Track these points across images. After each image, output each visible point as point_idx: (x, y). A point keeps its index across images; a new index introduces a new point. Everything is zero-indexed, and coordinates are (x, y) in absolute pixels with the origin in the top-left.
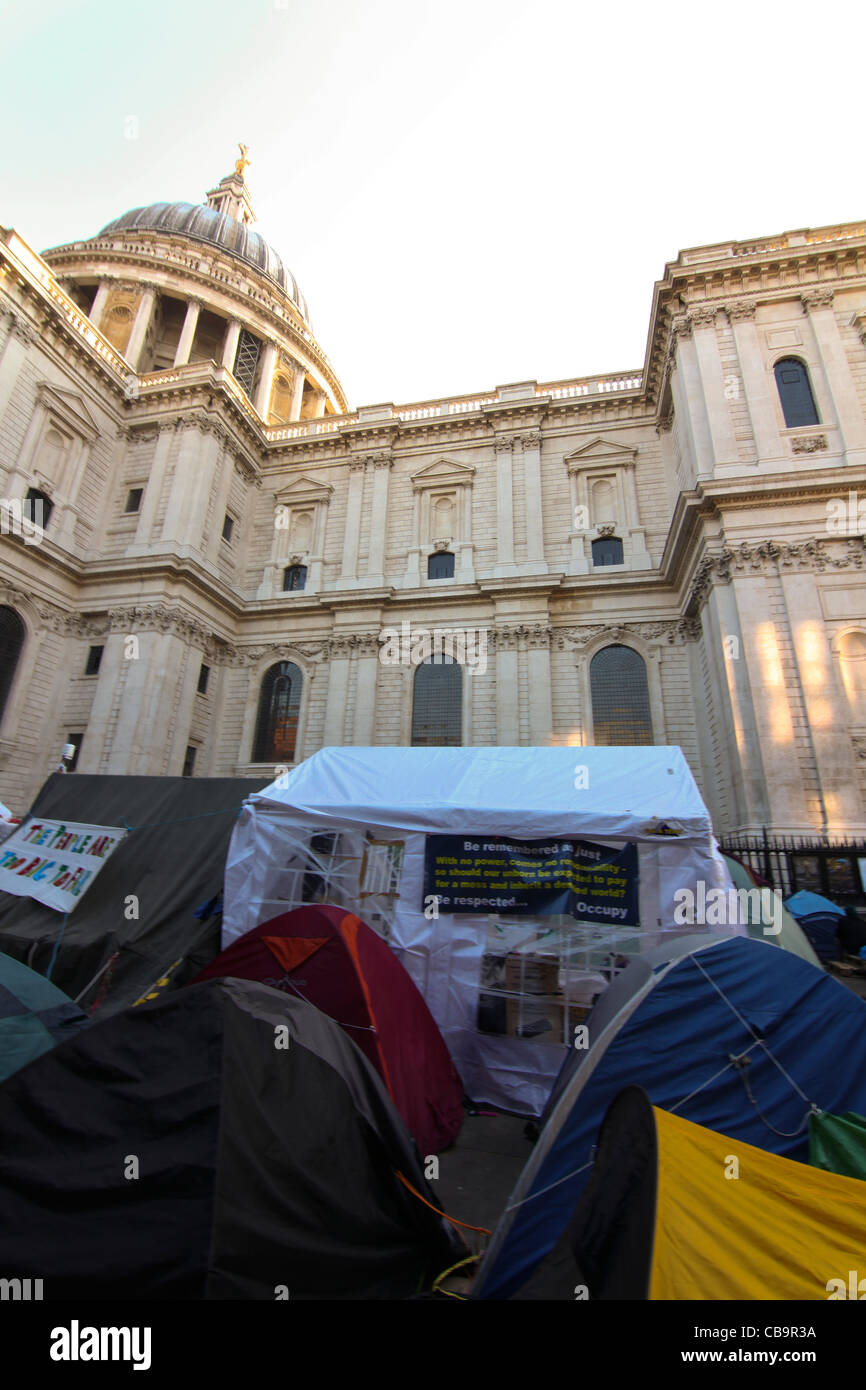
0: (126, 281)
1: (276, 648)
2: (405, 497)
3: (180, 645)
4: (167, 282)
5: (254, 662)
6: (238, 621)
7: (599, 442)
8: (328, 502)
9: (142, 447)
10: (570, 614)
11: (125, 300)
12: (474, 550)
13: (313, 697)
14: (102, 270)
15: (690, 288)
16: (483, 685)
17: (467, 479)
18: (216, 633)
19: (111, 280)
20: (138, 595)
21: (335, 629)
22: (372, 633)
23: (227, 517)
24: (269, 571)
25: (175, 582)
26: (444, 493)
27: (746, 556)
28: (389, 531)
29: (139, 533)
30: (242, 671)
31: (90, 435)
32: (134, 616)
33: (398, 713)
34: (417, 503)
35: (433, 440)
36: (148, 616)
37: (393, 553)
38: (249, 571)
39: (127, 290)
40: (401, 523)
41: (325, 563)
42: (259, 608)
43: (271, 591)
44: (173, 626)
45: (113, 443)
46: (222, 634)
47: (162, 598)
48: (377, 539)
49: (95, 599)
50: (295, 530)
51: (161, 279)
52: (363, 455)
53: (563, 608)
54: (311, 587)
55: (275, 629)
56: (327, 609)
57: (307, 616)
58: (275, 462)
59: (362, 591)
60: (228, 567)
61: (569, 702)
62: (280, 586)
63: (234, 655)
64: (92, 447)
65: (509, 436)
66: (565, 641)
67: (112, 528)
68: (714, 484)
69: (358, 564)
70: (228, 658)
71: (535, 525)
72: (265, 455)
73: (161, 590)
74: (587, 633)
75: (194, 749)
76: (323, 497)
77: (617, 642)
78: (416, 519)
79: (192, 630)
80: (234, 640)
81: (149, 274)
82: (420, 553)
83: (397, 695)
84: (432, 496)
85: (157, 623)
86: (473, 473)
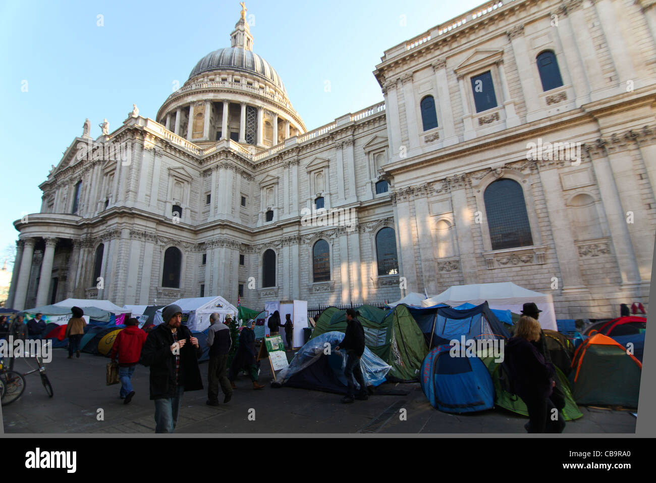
0: (199, 101)
1: (265, 244)
2: (305, 176)
3: (229, 250)
4: (214, 96)
5: (259, 251)
6: (252, 236)
7: (376, 137)
8: (278, 183)
9: (208, 178)
10: (367, 217)
11: (200, 109)
12: (331, 194)
13: (279, 262)
14: (190, 99)
15: (386, 72)
16: (336, 250)
17: (327, 164)
18: (243, 242)
19: (193, 103)
20: (213, 235)
21: (284, 235)
22: (295, 235)
23: (242, 197)
24: (260, 215)
25: (224, 228)
26: (319, 171)
27: (401, 194)
28: (299, 192)
29: (211, 212)
30: (256, 255)
31: (190, 180)
32: (213, 243)
33: (307, 265)
34: (308, 178)
35: (313, 149)
36: (217, 242)
37: (302, 201)
38: (254, 216)
39: (200, 105)
40: (304, 187)
41: (279, 209)
42: (258, 231)
43: (262, 223)
44: (225, 244)
45: (199, 179)
46: (246, 242)
47: (220, 235)
48: (295, 196)
49: (202, 238)
50: (268, 196)
51: (211, 96)
52: (287, 161)
53: (364, 214)
54: (275, 219)
55: (264, 237)
56: (280, 227)
57: (274, 231)
58: (259, 169)
59: (290, 219)
60: (246, 216)
61: (368, 253)
62: (265, 220)
63: (253, 249)
64: (191, 184)
65: (340, 142)
66: (366, 228)
67: (203, 211)
68: (387, 166)
69: (289, 208)
70: (250, 250)
71: (351, 180)
72: (254, 168)
73: (219, 232)
74: (374, 224)
75: (242, 285)
76: (276, 182)
77: (385, 226)
78: (309, 185)
79: (233, 244)
80: (252, 244)
81: (207, 95)
82: (311, 199)
83: (307, 257)
84: (315, 173)
85: (220, 244)
86: (329, 161)
